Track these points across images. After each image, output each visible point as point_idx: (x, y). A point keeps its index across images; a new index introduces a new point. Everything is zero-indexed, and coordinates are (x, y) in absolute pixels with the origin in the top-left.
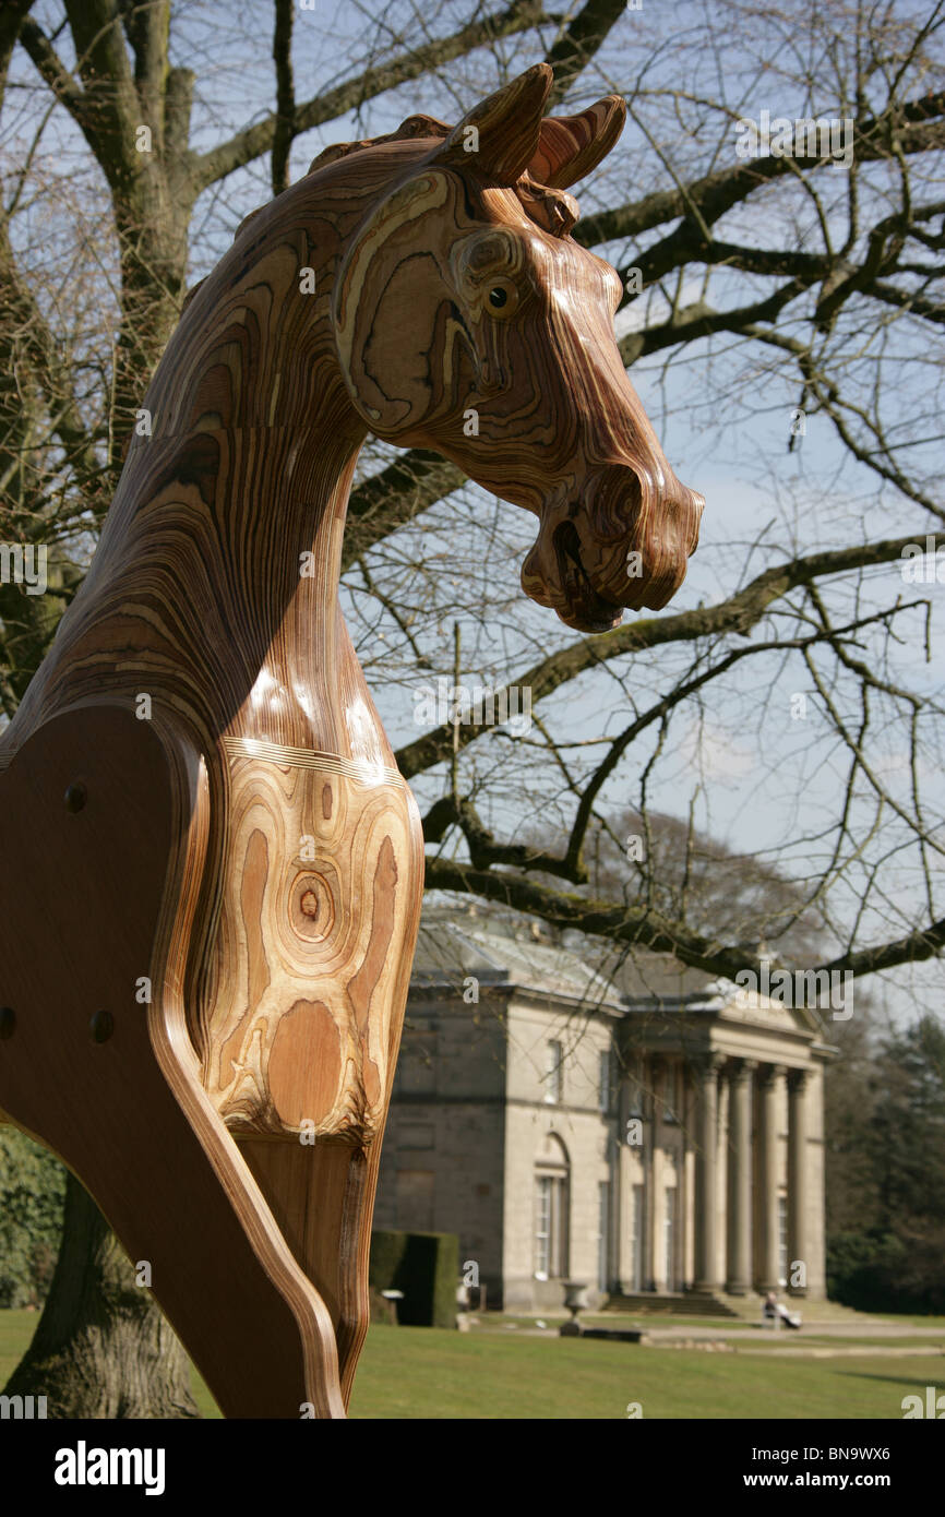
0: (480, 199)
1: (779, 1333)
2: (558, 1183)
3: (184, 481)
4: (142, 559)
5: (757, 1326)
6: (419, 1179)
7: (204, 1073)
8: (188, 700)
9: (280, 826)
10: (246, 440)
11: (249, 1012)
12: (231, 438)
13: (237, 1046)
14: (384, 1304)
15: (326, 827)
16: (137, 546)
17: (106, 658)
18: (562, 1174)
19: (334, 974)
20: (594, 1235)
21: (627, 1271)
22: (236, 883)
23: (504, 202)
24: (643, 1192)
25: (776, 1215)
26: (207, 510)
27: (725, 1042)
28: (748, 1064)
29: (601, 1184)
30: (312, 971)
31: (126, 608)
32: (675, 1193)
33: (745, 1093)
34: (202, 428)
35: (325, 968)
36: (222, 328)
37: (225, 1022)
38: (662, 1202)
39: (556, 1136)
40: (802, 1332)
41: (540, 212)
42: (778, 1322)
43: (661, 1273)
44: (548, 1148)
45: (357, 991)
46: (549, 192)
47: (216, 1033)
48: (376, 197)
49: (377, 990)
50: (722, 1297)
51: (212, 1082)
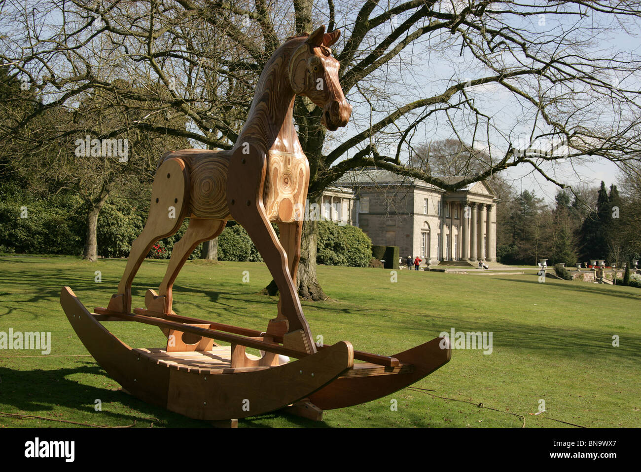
0: (313, 50)
1: (483, 270)
2: (427, 234)
3: (263, 101)
4: (256, 116)
5: (478, 268)
6: (392, 233)
7: (266, 212)
8: (263, 143)
9: (280, 166)
10: (274, 93)
11: (275, 200)
12: (271, 93)
13: (272, 207)
14: (381, 263)
15: (289, 166)
16: (255, 113)
17: (249, 135)
18: (428, 232)
19: (291, 193)
20: (436, 247)
21: (445, 256)
22: (272, 177)
23: (318, 50)
24: (449, 236)
25: (483, 241)
26: (267, 107)
27: (470, 198)
28: (476, 204)
29: (438, 234)
30: (287, 193)
31: (253, 125)
32: (457, 236)
33: (476, 211)
34: (266, 91)
35: (290, 192)
36: (270, 72)
37: (270, 202)
38: (454, 238)
39: (426, 222)
40: (488, 270)
41: (324, 51)
42: (482, 267)
43: (454, 256)
44: (424, 225)
45: (296, 197)
46: (326, 48)
47: (269, 204)
48: (296, 48)
49: (300, 196)
50: (469, 261)
51: (268, 213)
